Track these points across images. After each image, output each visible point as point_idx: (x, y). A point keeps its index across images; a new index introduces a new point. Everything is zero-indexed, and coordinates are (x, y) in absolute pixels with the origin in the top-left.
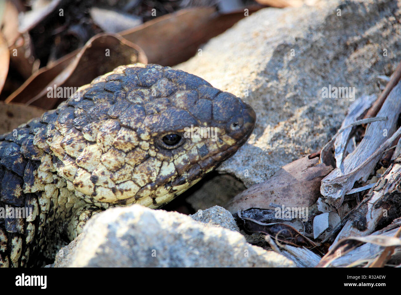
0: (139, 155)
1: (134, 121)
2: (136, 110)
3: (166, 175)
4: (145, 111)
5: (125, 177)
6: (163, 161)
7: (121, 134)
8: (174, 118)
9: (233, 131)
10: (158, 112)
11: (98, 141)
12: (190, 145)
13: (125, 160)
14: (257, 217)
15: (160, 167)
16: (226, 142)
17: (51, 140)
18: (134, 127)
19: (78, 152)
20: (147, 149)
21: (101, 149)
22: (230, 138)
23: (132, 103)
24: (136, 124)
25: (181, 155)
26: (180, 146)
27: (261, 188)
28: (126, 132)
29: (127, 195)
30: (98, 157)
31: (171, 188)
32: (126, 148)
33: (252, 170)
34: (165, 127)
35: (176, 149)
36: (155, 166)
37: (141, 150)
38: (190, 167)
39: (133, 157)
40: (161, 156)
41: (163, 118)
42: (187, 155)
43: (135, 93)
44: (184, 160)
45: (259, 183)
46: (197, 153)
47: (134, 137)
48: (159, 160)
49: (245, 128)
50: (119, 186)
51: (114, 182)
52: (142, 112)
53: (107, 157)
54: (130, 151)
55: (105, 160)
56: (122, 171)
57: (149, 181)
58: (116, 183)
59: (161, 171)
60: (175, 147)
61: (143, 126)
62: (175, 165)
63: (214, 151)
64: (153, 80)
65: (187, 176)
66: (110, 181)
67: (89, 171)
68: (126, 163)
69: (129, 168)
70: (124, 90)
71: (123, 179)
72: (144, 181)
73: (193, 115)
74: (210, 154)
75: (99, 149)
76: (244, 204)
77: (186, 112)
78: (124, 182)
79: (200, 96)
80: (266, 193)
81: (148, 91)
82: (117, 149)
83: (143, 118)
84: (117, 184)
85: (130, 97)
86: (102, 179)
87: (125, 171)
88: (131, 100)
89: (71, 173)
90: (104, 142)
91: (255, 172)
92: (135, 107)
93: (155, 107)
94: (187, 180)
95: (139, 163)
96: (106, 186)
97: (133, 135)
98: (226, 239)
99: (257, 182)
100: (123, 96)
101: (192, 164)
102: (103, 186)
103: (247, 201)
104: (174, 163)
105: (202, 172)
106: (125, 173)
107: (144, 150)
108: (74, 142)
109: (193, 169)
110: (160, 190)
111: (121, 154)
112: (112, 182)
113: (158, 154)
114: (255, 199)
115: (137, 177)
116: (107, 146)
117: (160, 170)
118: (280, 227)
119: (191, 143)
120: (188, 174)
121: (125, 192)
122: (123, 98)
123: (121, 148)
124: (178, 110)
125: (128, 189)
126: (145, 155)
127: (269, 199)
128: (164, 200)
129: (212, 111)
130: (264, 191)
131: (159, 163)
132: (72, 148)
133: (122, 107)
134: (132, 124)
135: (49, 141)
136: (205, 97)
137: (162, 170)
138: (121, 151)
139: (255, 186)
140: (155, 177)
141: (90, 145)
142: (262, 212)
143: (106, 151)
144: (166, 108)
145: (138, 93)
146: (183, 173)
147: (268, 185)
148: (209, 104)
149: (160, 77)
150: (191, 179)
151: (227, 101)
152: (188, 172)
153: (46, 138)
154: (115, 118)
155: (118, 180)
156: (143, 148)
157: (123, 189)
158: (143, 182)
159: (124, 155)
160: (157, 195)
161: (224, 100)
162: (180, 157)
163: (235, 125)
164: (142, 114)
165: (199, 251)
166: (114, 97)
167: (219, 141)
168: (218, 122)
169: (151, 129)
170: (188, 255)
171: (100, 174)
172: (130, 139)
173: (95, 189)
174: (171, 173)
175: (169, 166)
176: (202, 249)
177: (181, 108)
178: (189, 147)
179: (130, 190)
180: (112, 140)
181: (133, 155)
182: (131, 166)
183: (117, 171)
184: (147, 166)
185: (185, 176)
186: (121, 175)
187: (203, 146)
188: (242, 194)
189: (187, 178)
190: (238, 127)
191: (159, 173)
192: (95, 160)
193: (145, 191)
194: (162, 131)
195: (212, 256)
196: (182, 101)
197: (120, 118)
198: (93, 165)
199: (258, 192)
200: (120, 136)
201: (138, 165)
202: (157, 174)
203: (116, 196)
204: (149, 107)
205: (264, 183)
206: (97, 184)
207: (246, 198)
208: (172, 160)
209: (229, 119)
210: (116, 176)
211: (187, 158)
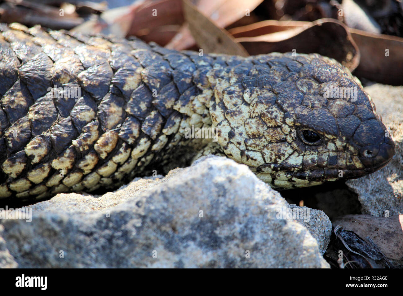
0: (277, 134)
1: (288, 104)
2: (296, 95)
3: (292, 164)
4: (302, 100)
5: (257, 147)
6: (295, 150)
7: (272, 109)
8: (321, 118)
9: (364, 156)
10: (312, 107)
11: (252, 105)
12: (324, 150)
13: (264, 133)
14: (349, 241)
15: (290, 155)
16: (355, 163)
17: (221, 81)
18: (285, 109)
19: (232, 105)
20: (286, 133)
21: (250, 113)
22: (360, 161)
23: (297, 88)
24: (288, 107)
25: (313, 154)
26: (315, 145)
27: (371, 220)
28: (276, 109)
29: (251, 163)
30: (245, 118)
31: (291, 177)
32: (270, 122)
33: (374, 201)
34: (310, 122)
35: (311, 146)
36: (286, 151)
37: (281, 132)
38: (315, 168)
39: (272, 134)
40: (295, 145)
41: (312, 114)
42: (318, 157)
43: (306, 82)
44: (313, 160)
45: (373, 215)
46: (326, 159)
47: (281, 117)
48: (292, 148)
49: (376, 160)
50: (248, 152)
51: (246, 146)
52: (299, 100)
53: (251, 122)
54: (272, 127)
55: (248, 124)
56: (257, 141)
57: (274, 161)
58: (248, 148)
59: (289, 159)
60: (310, 144)
61: (293, 112)
62: (303, 160)
63: (341, 165)
64: (327, 79)
65: (309, 174)
66: (243, 143)
67: (231, 126)
68: (263, 135)
69: (264, 141)
70: (300, 75)
71: (254, 148)
72: (271, 159)
73: (338, 125)
74: (337, 166)
75: (249, 112)
76: (349, 225)
77: (335, 119)
78: (254, 151)
79: (355, 113)
80: (372, 226)
81: (318, 85)
82: (263, 119)
83: (297, 105)
84: (247, 150)
85: (300, 83)
86: (238, 138)
87: (259, 142)
88: (299, 86)
89: (217, 119)
90: (255, 108)
91: (376, 205)
92: (296, 93)
93: (312, 101)
94: (307, 178)
95: (274, 142)
96: (238, 146)
97: (280, 115)
98: (302, 238)
99: (371, 214)
100: (295, 78)
101: (318, 166)
102: (235, 144)
103: (353, 223)
104: (303, 158)
105: (323, 178)
106: (258, 144)
107: (283, 132)
108: (234, 95)
109: (317, 171)
110: (281, 175)
111: (263, 126)
112: (245, 146)
113: (293, 143)
114: (360, 227)
115: (267, 153)
116: (256, 113)
117: (288, 157)
118: (361, 260)
119: (326, 148)
120: (311, 173)
121: (250, 160)
122: (293, 81)
123: (266, 121)
124: (329, 115)
125: (254, 158)
126: (282, 137)
127: (371, 233)
128: (282, 185)
129: (356, 130)
130: (371, 224)
131: (291, 151)
132: (229, 98)
133: (287, 88)
134: (285, 106)
135: (219, 80)
136: (358, 116)
137: (291, 158)
138: (264, 123)
139: (368, 216)
140: (282, 161)
141: (244, 105)
142: (356, 240)
143: (253, 117)
144: (321, 107)
145: (308, 83)
146: (307, 170)
147: (378, 221)
148: (357, 123)
149: (335, 79)
150: (311, 179)
151: (373, 129)
152: (311, 171)
153: (218, 77)
154: (276, 93)
155: (250, 146)
156: (283, 131)
157: (249, 156)
158: (269, 160)
159: (266, 128)
160: (277, 177)
161: (371, 126)
162: (310, 155)
163: (369, 153)
164: (298, 102)
165: (274, 235)
166: (287, 76)
167: (349, 160)
168: (356, 143)
169: (297, 118)
170: (262, 232)
171: (238, 134)
172: (276, 117)
173: (228, 144)
174: (297, 164)
175: (297, 157)
176: (277, 235)
177: (333, 114)
178: (322, 151)
179: (255, 160)
180: (262, 110)
181: (272, 132)
182: (267, 140)
183: (253, 138)
184: (279, 147)
185: (307, 173)
186: (255, 144)
187: (335, 156)
188: (353, 216)
189: (308, 177)
190: (370, 156)
191: (287, 159)
192: (241, 119)
193: (267, 167)
194: (305, 124)
195: (282, 245)
196: (338, 109)
197: (279, 96)
198: (236, 123)
199: (366, 222)
200: (270, 110)
201: (273, 143)
202: (285, 159)
203: (242, 159)
204: (308, 99)
205: (377, 218)
206: (231, 140)
207: (353, 221)
208: (303, 154)
209: (367, 145)
210: (250, 142)
211: (315, 159)
